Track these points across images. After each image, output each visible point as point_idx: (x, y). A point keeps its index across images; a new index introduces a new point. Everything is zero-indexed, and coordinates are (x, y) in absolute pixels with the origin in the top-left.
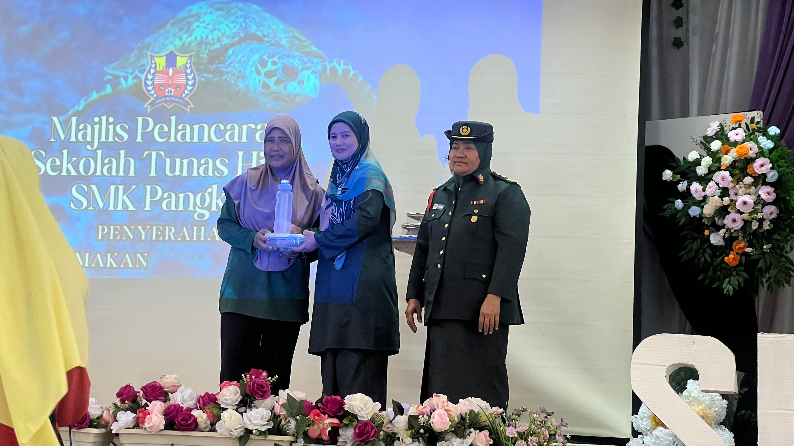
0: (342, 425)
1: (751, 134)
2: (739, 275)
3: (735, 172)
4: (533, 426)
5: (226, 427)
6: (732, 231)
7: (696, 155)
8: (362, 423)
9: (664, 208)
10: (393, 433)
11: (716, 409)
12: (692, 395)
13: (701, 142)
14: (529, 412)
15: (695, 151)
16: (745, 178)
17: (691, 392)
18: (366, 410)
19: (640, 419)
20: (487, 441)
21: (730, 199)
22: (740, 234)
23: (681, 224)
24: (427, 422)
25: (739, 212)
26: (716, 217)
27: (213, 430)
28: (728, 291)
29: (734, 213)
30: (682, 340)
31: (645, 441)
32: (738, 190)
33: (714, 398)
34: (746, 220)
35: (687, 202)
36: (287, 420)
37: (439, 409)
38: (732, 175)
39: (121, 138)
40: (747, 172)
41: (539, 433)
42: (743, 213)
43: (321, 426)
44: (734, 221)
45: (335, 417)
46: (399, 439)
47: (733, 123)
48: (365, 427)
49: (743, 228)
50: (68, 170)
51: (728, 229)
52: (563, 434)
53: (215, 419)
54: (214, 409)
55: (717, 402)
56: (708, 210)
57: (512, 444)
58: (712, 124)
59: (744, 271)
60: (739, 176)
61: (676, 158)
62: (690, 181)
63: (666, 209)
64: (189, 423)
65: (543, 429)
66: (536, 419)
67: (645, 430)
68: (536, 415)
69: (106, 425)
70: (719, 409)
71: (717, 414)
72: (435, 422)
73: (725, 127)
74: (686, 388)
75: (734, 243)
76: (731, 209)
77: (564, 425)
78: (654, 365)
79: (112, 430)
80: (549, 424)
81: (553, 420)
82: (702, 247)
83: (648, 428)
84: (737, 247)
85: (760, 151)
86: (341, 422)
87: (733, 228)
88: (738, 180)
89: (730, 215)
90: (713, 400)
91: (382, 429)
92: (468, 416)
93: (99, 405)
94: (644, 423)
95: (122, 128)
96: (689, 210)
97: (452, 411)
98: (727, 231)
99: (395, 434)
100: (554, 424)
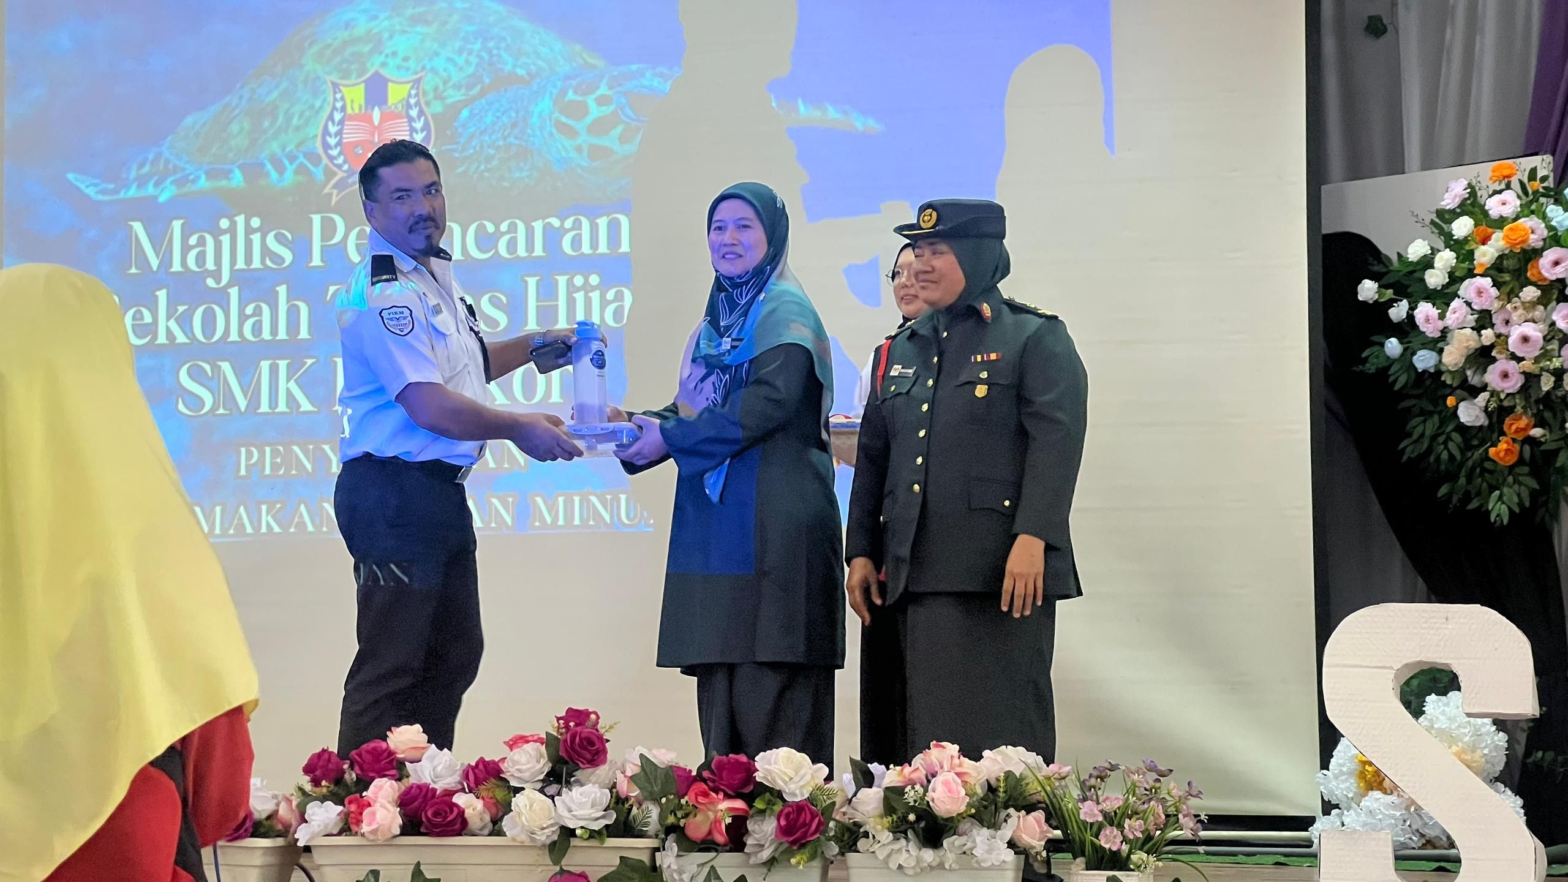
0: (751, 812)
1: (1531, 202)
2: (1520, 484)
3: (1501, 277)
4: (1132, 799)
5: (523, 825)
6: (1502, 396)
7: (1424, 247)
8: (792, 807)
9: (1364, 355)
10: (855, 824)
11: (1486, 751)
12: (1436, 726)
13: (1433, 222)
14: (1124, 771)
15: (1420, 240)
16: (1524, 289)
17: (1434, 719)
18: (800, 780)
19: (1334, 778)
20: (1042, 832)
21: (1495, 333)
22: (1517, 400)
23: (1397, 387)
24: (922, 799)
25: (1514, 357)
26: (1469, 369)
27: (496, 831)
28: (1498, 516)
29: (1504, 361)
30: (1423, 615)
31: (1346, 821)
32: (1511, 314)
33: (1479, 730)
34: (1530, 373)
35: (1410, 342)
36: (644, 806)
37: (944, 771)
38: (1496, 284)
39: (280, 261)
40: (1527, 278)
41: (1145, 812)
42: (1522, 359)
43: (711, 815)
44: (1505, 375)
45: (739, 796)
46: (866, 835)
47: (1495, 182)
48: (799, 815)
49: (1524, 390)
50: (169, 333)
51: (1494, 393)
52: (1193, 812)
53: (499, 812)
54: (497, 790)
55: (1487, 737)
56: (1453, 356)
57: (1091, 836)
58: (1452, 185)
59: (1530, 474)
60: (1511, 286)
61: (1382, 256)
62: (1413, 299)
63: (1367, 357)
64: (449, 819)
65: (1152, 803)
66: (1137, 784)
67: (1345, 800)
68: (1138, 775)
69: (286, 832)
70: (1490, 751)
71: (1487, 762)
72: (938, 799)
73: (1480, 189)
74: (1423, 712)
75: (1507, 419)
76: (1497, 353)
77: (1194, 794)
78: (1368, 667)
79: (297, 840)
80: (1163, 794)
81: (1172, 785)
82: (1441, 431)
83: (1350, 795)
84: (1514, 428)
85: (1551, 234)
86: (751, 806)
87: (1503, 391)
88: (1511, 294)
89: (1497, 363)
90: (1477, 734)
91: (833, 816)
92: (1002, 785)
93: (270, 792)
94: (1341, 786)
95: (280, 239)
96: (1415, 358)
97: (971, 776)
98: (1492, 396)
99: (858, 825)
100: (1174, 792)
